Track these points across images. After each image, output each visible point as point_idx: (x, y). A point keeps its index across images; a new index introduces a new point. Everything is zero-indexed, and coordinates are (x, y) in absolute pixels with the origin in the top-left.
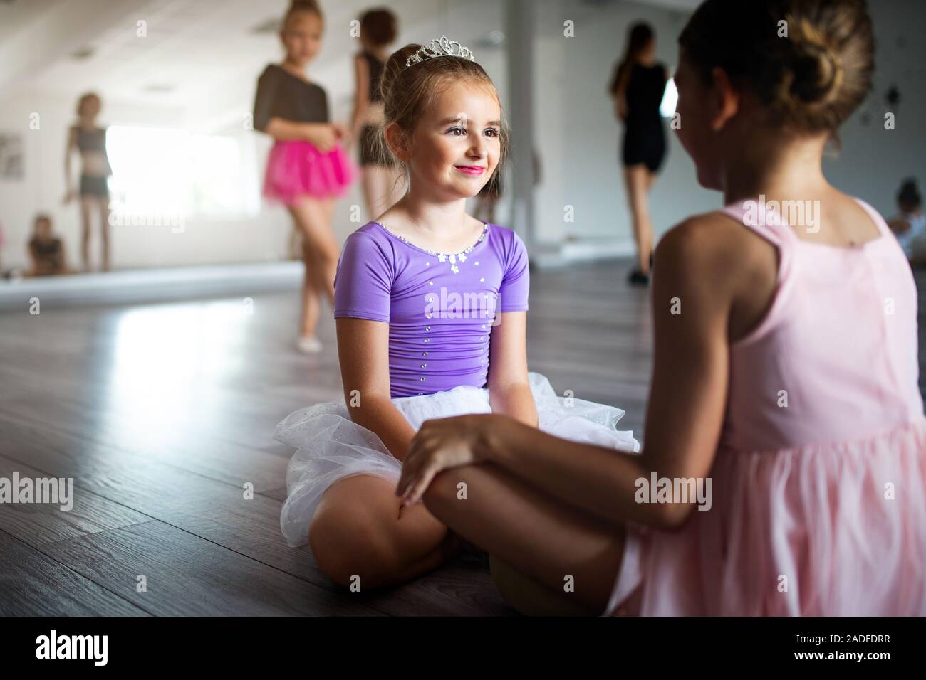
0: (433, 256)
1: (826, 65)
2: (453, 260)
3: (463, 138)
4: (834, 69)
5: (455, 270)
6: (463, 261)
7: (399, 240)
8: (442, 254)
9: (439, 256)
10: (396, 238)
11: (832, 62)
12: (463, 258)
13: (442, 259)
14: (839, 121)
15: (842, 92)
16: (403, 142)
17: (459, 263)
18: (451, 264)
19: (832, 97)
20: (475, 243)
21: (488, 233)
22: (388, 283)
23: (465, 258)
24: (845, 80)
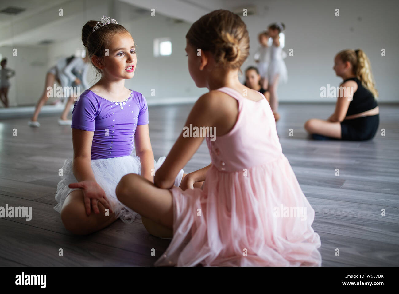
0: (113, 103)
1: (235, 50)
2: (121, 104)
3: (123, 56)
4: (238, 51)
5: (122, 108)
6: (125, 105)
7: (99, 97)
8: (117, 102)
9: (116, 103)
10: (98, 96)
11: (237, 48)
12: (124, 104)
13: (117, 104)
14: (240, 65)
15: (241, 57)
16: (99, 62)
17: (123, 106)
18: (120, 106)
19: (237, 59)
20: (128, 97)
21: (133, 94)
22: (94, 117)
23: (125, 104)
24: (242, 53)
